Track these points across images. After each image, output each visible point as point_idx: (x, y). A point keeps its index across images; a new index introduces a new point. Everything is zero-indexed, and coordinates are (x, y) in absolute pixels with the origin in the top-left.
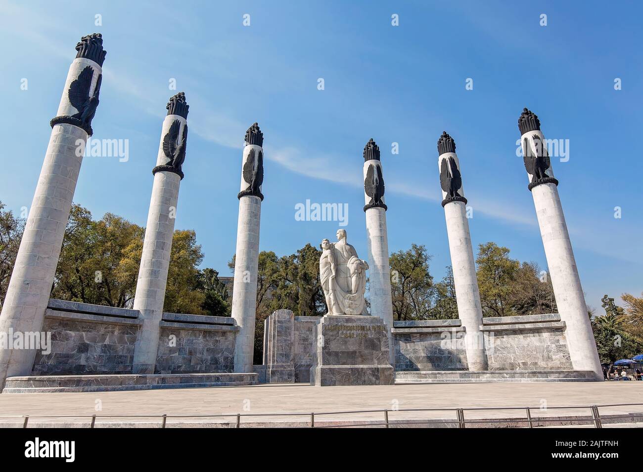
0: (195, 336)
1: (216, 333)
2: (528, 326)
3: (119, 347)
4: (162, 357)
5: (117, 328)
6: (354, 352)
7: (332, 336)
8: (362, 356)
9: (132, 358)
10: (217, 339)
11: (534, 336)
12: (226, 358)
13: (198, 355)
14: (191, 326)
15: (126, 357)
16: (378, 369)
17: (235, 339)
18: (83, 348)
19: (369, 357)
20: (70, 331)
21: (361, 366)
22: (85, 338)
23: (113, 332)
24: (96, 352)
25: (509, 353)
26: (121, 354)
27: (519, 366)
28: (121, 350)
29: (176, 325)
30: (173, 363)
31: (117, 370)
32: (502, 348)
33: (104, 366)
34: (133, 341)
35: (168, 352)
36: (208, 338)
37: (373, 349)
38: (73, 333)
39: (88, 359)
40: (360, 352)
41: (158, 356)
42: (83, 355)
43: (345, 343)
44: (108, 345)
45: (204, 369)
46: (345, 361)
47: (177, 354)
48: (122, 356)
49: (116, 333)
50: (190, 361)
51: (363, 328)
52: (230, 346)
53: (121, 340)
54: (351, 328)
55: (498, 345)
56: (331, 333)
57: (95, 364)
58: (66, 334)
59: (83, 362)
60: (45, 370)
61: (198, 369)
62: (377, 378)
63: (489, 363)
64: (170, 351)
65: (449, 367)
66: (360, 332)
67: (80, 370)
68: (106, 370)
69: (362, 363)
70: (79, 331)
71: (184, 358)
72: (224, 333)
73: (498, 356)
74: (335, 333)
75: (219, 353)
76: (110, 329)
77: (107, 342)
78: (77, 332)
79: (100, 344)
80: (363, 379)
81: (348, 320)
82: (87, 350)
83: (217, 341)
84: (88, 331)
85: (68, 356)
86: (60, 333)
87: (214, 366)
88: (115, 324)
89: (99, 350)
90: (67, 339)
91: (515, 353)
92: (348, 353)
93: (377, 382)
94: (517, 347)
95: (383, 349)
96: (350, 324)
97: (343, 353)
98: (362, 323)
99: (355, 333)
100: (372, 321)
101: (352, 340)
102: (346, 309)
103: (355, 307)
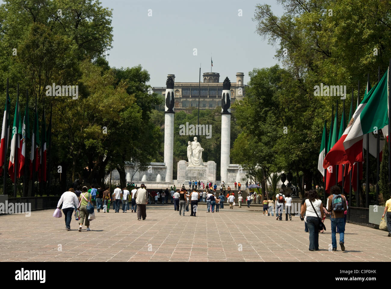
1: (158, 168)
6: (195, 177)
13: (153, 176)
17: (165, 170)
36: (156, 170)
37: (201, 176)
40: (197, 177)
43: (193, 174)
50: (150, 178)
51: (199, 170)
52: (164, 173)
54: (195, 170)
66: (198, 171)
71: (148, 177)
72: (161, 169)
74: (190, 171)
81: (195, 168)
92: (193, 177)
95: (205, 176)
98: (199, 169)
99: (196, 171)
100: (202, 168)
101: (195, 174)
102: (195, 164)
103: (197, 164)
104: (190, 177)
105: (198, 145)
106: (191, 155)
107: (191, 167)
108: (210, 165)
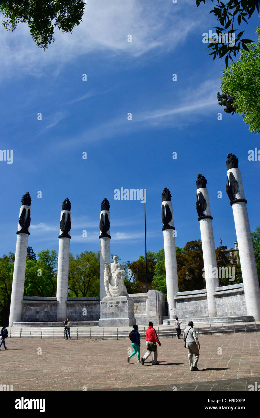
0: (82, 306)
1: (91, 304)
2: (231, 291)
3: (51, 312)
4: (68, 315)
5: (49, 304)
6: (113, 313)
7: (104, 306)
8: (116, 315)
9: (56, 316)
10: (92, 307)
11: (234, 297)
12: (96, 315)
14: (79, 302)
15: (54, 315)
16: (122, 320)
18: (37, 312)
19: (119, 315)
20: (32, 307)
21: (115, 319)
22: (37, 309)
23: (48, 307)
24: (42, 314)
25: (225, 307)
26: (52, 314)
27: (229, 314)
28: (51, 313)
29: (72, 302)
30: (74, 317)
31: (51, 320)
32: (223, 304)
33: (46, 319)
34: (56, 309)
35: (71, 313)
36: (88, 307)
37: (121, 311)
38: (33, 308)
39: (39, 316)
40: (115, 313)
41: (66, 315)
42: (38, 315)
43: (110, 309)
44: (47, 311)
45: (87, 320)
46: (109, 316)
47: (75, 314)
48: (52, 315)
49: (49, 307)
50: (81, 316)
51: (117, 303)
52: (98, 310)
53: (51, 309)
54: (112, 303)
55: (221, 303)
56: (103, 305)
57: (42, 318)
58: (31, 308)
59: (38, 317)
60: (25, 320)
61: (84, 320)
62: (121, 323)
63: (217, 313)
64: (72, 313)
65: (201, 316)
66: (116, 304)
67: (37, 320)
68: (46, 320)
69: (116, 317)
70: (35, 307)
71: (78, 316)
72: (95, 304)
73: (221, 309)
74: (105, 305)
75: (93, 313)
76: (46, 306)
77: (46, 310)
78: (34, 307)
79: (43, 311)
80: (115, 324)
81: (112, 299)
82: (39, 314)
83: (92, 308)
84: (38, 307)
85: (32, 316)
86: (28, 308)
87: (91, 319)
88: (48, 304)
89: (43, 313)
90: (31, 310)
91: (227, 307)
92: (110, 313)
93: (122, 325)
94: (228, 304)
95: (125, 311)
96: (112, 301)
97: (108, 313)
98: (117, 301)
99: (113, 305)
100: (122, 299)
101: (112, 308)
102: (112, 294)
103: (116, 293)
104: (106, 313)
105: (117, 267)
106: (107, 282)
107: (107, 299)
108: (151, 294)
